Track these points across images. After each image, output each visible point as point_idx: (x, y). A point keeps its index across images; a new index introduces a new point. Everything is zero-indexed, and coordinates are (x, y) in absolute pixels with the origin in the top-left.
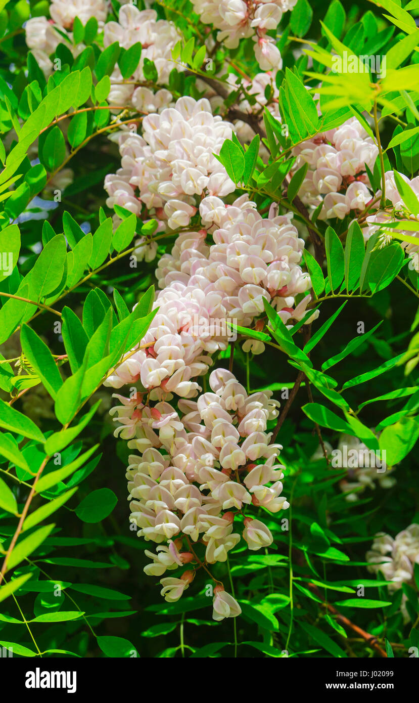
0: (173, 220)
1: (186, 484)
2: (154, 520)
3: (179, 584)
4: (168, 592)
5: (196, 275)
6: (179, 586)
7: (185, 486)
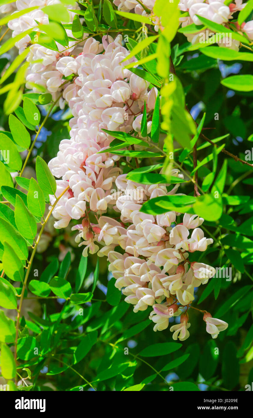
0: (50, 87)
1: (142, 264)
2: (137, 298)
3: (181, 327)
4: (178, 335)
5: (80, 117)
6: (182, 328)
7: (142, 265)
